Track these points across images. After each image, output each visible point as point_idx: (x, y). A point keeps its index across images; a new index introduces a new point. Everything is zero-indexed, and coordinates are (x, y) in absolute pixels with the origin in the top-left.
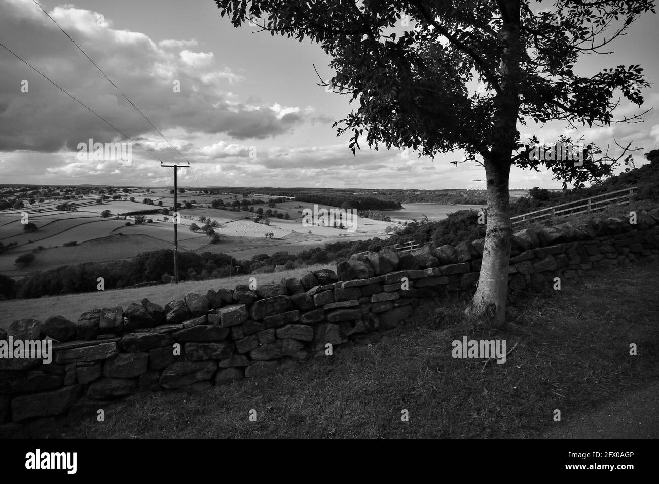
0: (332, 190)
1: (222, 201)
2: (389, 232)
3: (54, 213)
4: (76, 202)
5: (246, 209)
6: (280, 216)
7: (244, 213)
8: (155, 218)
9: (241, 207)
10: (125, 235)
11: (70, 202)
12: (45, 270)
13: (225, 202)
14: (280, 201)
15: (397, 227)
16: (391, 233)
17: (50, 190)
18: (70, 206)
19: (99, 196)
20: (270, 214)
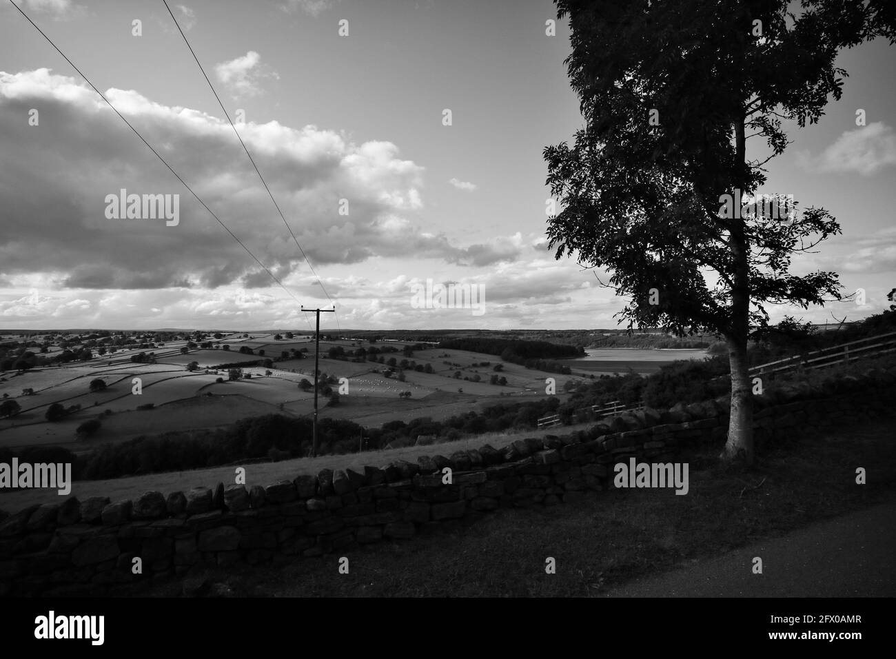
0: (488, 332)
1: (342, 349)
2: (570, 389)
3: (128, 365)
4: (156, 352)
5: (374, 360)
6: (419, 369)
7: (369, 365)
8: (254, 371)
9: (367, 357)
10: (216, 395)
11: (148, 352)
12: (117, 442)
13: (346, 350)
14: (419, 347)
15: (581, 382)
16: (573, 390)
17: (124, 337)
18: (148, 356)
19: (184, 344)
20: (406, 366)
